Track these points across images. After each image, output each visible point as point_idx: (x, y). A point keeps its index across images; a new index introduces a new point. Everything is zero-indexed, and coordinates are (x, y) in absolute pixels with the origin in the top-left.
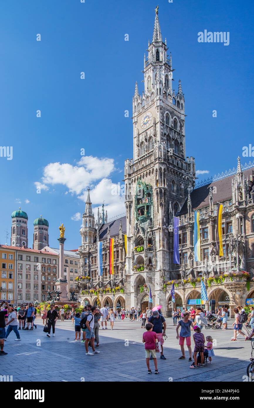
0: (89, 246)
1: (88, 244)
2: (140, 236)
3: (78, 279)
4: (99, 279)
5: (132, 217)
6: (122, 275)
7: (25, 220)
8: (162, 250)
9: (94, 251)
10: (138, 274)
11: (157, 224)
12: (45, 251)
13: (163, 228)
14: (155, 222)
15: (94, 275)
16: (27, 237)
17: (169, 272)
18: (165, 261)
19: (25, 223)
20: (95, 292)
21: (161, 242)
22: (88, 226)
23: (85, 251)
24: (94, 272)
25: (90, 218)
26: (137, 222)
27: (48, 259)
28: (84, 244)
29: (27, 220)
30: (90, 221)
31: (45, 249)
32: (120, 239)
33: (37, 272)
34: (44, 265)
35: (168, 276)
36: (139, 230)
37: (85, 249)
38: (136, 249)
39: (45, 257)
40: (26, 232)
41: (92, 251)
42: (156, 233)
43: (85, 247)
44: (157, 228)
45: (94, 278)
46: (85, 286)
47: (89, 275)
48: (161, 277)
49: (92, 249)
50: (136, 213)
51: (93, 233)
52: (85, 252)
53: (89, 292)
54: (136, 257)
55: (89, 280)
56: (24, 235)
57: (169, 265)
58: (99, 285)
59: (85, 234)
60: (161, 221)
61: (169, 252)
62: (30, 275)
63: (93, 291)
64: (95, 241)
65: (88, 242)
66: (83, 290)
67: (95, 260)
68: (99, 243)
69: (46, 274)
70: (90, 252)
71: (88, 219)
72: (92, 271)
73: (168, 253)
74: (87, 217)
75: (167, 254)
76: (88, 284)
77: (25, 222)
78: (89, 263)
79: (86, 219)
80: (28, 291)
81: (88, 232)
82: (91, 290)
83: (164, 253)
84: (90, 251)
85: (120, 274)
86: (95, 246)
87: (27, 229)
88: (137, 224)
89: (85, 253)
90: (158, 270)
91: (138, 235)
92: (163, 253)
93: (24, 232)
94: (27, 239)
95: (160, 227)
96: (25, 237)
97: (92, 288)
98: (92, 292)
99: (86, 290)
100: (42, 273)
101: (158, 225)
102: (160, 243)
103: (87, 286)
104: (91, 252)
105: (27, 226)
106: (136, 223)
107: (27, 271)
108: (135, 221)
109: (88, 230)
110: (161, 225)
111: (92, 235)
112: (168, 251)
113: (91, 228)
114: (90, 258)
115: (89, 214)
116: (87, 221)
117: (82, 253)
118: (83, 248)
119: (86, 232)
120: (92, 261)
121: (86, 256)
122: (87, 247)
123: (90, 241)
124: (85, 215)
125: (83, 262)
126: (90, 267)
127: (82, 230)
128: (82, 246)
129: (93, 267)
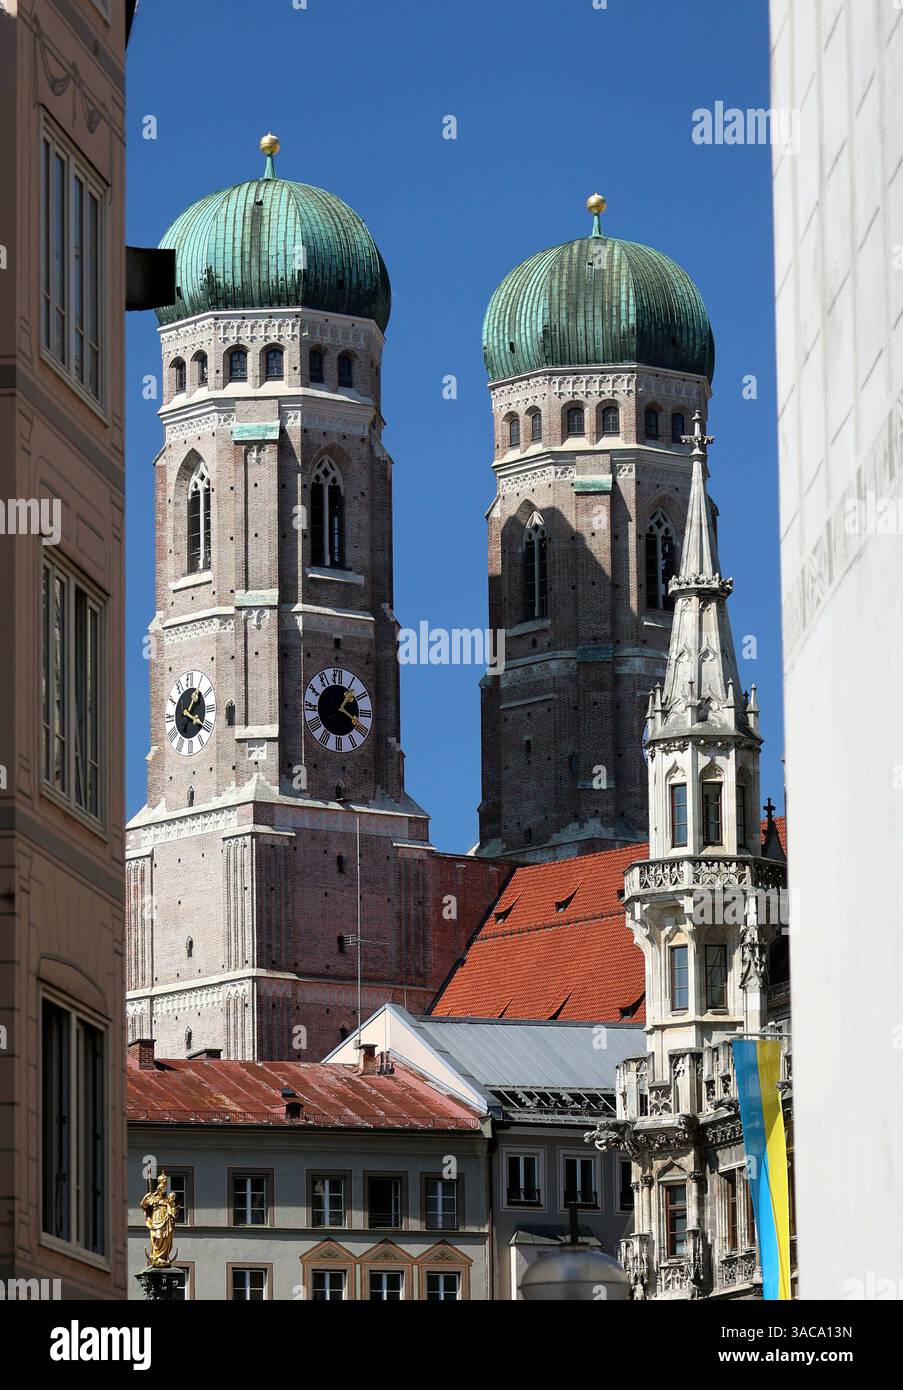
0: (697, 1057)
1: (685, 1039)
22: (689, 845)
23: (667, 1108)
25: (712, 754)
28: (662, 1029)
30: (709, 786)
37: (662, 1089)
49: (719, 1090)
52: (669, 1120)
59: (668, 924)
65: (692, 1013)
70: (704, 1127)
71: (685, 760)
74: (682, 748)
79: (674, 769)
81: (688, 905)
89: (661, 1132)
104: (713, 1125)
109: (690, 894)
113: (715, 868)
114: (714, 1182)
115: (701, 711)
116: (684, 785)
117: (637, 1132)
118: (643, 1083)
119: (673, 904)
120: (734, 1212)
121: (681, 1169)
122: (679, 1066)
123: (714, 995)
124: (660, 729)
125: (654, 1231)
126: (709, 1280)
127: (637, 890)
128: (633, 1067)
129: (734, 1277)
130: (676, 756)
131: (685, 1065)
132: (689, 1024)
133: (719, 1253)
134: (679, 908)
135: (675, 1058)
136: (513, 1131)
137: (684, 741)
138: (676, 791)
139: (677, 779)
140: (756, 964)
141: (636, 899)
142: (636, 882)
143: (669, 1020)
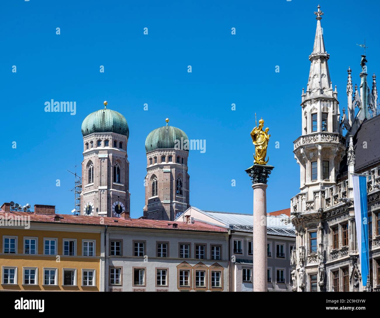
0: (323, 192)
1: (318, 188)
7: (120, 137)
9: (341, 207)
12: (188, 222)
15: (340, 284)
16: (126, 188)
19: (121, 147)
22: (318, 130)
23: (312, 208)
24: (341, 273)
27: (197, 245)
28: (308, 186)
29: (125, 137)
30: (324, 113)
31: (188, 217)
33: (166, 288)
34: (184, 265)
37: (311, 202)
39: (187, 241)
40: (122, 173)
41: (335, 206)
43: (311, 198)
47: (325, 286)
49: (332, 200)
51: (335, 149)
52: (312, 212)
56: (119, 182)
59: (311, 154)
64: (342, 175)
65: (319, 180)
67: (345, 235)
68: (353, 181)
70: (326, 213)
71: (317, 106)
72: (335, 273)
74: (317, 102)
77: (121, 143)
78: (322, 245)
81: (320, 148)
84: (327, 208)
86: (343, 190)
87: (127, 165)
89: (310, 215)
93: (119, 173)
94: (128, 195)
96: (120, 188)
104: (330, 211)
105: (126, 156)
109: (320, 144)
111: (332, 158)
113: (327, 137)
115: (322, 91)
116: (316, 113)
117: (301, 216)
118: (304, 202)
119: (313, 148)
120: (335, 238)
121: (315, 226)
122: (317, 195)
123: (326, 175)
124: (308, 97)
125: (306, 245)
126: (325, 260)
127: (302, 144)
128: (300, 196)
129: (336, 257)
130: (313, 105)
131: (319, 195)
132: (318, 184)
133: (329, 250)
134: (317, 149)
135: (315, 193)
136: (236, 233)
137: (317, 99)
138: (314, 115)
139: (314, 112)
140: (353, 157)
141: (301, 147)
142: (301, 142)
143: (311, 183)
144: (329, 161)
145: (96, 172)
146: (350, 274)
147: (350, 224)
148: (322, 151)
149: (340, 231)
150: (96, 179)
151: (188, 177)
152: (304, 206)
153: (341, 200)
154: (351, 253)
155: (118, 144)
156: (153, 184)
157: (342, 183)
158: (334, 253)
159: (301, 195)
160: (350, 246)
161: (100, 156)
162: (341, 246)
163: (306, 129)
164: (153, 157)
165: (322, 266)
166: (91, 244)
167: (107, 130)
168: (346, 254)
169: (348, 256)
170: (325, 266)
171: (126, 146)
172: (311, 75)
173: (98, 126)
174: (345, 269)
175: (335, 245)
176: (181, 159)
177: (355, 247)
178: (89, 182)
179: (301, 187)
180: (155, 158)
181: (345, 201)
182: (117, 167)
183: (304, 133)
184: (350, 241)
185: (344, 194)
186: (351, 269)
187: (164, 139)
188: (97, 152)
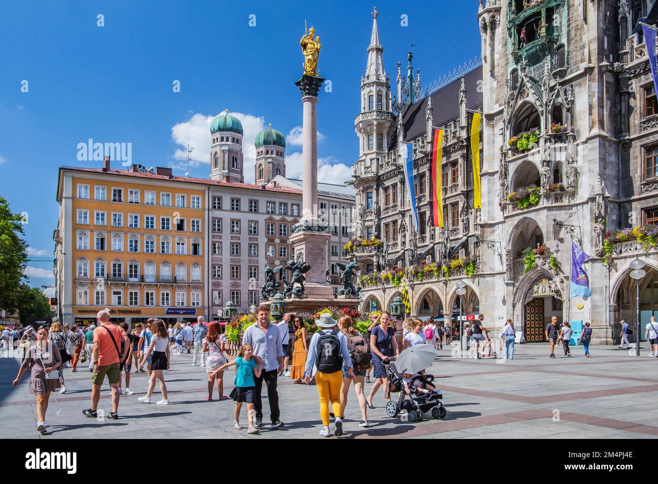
0: (378, 159)
1: (374, 156)
2: (525, 103)
3: (351, 247)
4: (404, 243)
5: (496, 56)
6: (467, 228)
7: (237, 135)
8: (599, 136)
9: (391, 171)
10: (521, 217)
11: (579, 58)
12: (275, 187)
13: (600, 67)
14: (574, 53)
15: (391, 235)
16: (241, 172)
17: (617, 206)
18: (607, 171)
19: (237, 143)
20: (393, 278)
21: (595, 111)
22: (374, 109)
23: (369, 172)
24: (391, 225)
25: (380, 87)
26: (515, 66)
27: (280, 204)
28: (366, 155)
29: (241, 135)
30: (379, 95)
31: (275, 182)
32: (462, 128)
33: (256, 237)
34: (271, 219)
35: (614, 217)
36: (523, 85)
37: (368, 168)
38: (514, 144)
39: (273, 200)
40: (239, 161)
41: (387, 170)
42: (576, 89)
43: (368, 164)
44: (582, 71)
45: (391, 242)
46: (368, 265)
47: (378, 237)
48: (597, 218)
49: (385, 166)
50: (510, 41)
51: (388, 125)
52: (369, 175)
53: (378, 280)
54: (512, 168)
55: (379, 247)
56: (236, 168)
57: (616, 182)
58: (404, 260)
59: (369, 129)
60: (594, 46)
61: (615, 142)
62: (240, 243)
63: (390, 277)
64: (393, 146)
65: (375, 150)
66: (363, 274)
67: (395, 195)
68: (403, 149)
69: (277, 241)
70: (380, 176)
71: (374, 89)
72: (387, 225)
73: (614, 146)
74: (373, 86)
75: (611, 150)
76: (375, 259)
77: (238, 140)
78: (377, 203)
79: (371, 91)
80: (235, 285)
81: (375, 123)
82: (383, 274)
83: (605, 144)
84: (381, 172)
85: (461, 226)
86: (393, 157)
87: (242, 155)
88: (514, 71)
89: (367, 178)
90: (585, 200)
91: (520, 102)
92: (602, 146)
93: (236, 162)
94: (242, 175)
95: (591, 65)
96: (237, 172)
97: (387, 268)
98: (387, 279)
99: (371, 273)
100: (266, 240)
101: (582, 61)
102: (590, 114)
103: (372, 264)
104: (383, 175)
105: (241, 149)
106: (510, 70)
107: (233, 235)
108: (507, 64)
109: (376, 119)
110: (594, 58)
111: (385, 132)
112: (614, 139)
113: (381, 114)
114: (381, 190)
115: (378, 76)
116: (373, 95)
117: (360, 179)
118: (363, 167)
119: (370, 123)
120: (387, 197)
121: (372, 188)
122: (373, 162)
123: (380, 146)
124: (366, 82)
125: (364, 203)
126: (380, 214)
127: (361, 120)
128: (360, 163)
129: (387, 213)
130: (371, 88)
131: (375, 162)
132: (373, 153)
133: (383, 207)
134: (373, 124)
135: (371, 160)
137: (374, 83)
138: (371, 97)
139: (371, 94)
140: (402, 129)
141: (361, 122)
142: (360, 118)
143: (368, 152)
144: (382, 135)
145: (220, 160)
146: (399, 227)
147: (399, 185)
148: (377, 126)
149: (391, 191)
150: (220, 165)
151: (284, 167)
152: (363, 171)
153: (392, 164)
154: (399, 209)
155: (235, 140)
156: (261, 171)
157: (393, 151)
158: (386, 209)
159: (360, 161)
160: (399, 203)
161: (223, 148)
162: (391, 204)
163: (364, 108)
164: (260, 151)
165: (377, 220)
166: (198, 199)
167: (228, 130)
168: (395, 210)
169: (397, 212)
170: (380, 220)
171: (241, 142)
172: (369, 64)
173: (222, 127)
174: (395, 222)
175: (387, 203)
176: (279, 153)
177: (403, 204)
178: (216, 168)
179: (360, 156)
180: (262, 152)
181: (395, 165)
182: (235, 157)
183: (363, 111)
184: (399, 199)
185: (395, 160)
186: (399, 222)
187: (267, 138)
188: (221, 146)
